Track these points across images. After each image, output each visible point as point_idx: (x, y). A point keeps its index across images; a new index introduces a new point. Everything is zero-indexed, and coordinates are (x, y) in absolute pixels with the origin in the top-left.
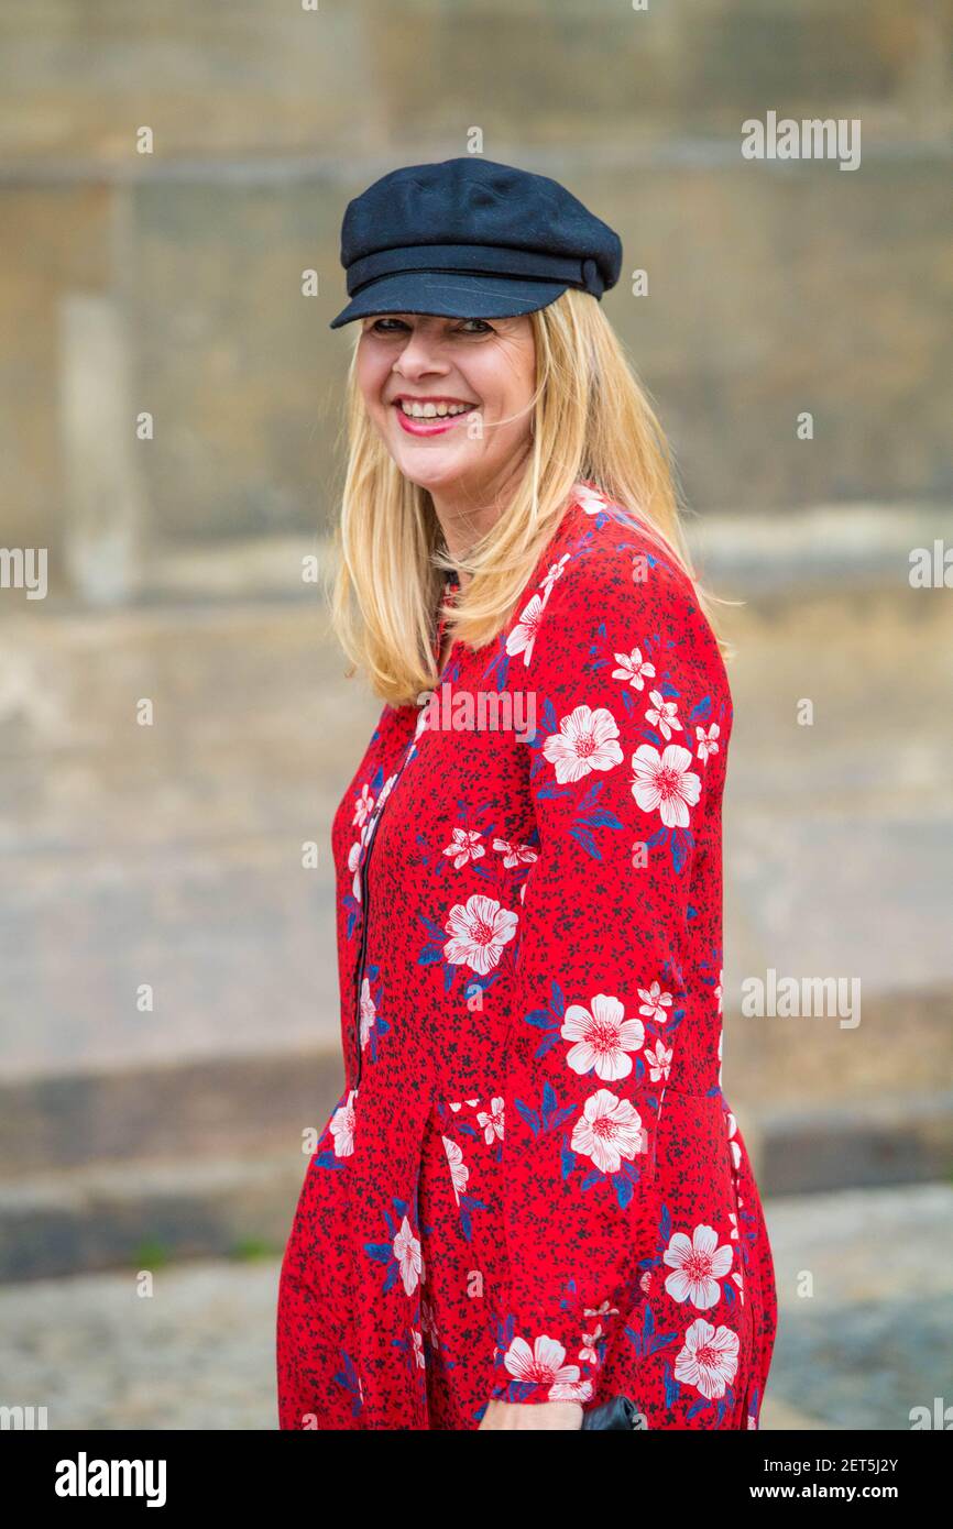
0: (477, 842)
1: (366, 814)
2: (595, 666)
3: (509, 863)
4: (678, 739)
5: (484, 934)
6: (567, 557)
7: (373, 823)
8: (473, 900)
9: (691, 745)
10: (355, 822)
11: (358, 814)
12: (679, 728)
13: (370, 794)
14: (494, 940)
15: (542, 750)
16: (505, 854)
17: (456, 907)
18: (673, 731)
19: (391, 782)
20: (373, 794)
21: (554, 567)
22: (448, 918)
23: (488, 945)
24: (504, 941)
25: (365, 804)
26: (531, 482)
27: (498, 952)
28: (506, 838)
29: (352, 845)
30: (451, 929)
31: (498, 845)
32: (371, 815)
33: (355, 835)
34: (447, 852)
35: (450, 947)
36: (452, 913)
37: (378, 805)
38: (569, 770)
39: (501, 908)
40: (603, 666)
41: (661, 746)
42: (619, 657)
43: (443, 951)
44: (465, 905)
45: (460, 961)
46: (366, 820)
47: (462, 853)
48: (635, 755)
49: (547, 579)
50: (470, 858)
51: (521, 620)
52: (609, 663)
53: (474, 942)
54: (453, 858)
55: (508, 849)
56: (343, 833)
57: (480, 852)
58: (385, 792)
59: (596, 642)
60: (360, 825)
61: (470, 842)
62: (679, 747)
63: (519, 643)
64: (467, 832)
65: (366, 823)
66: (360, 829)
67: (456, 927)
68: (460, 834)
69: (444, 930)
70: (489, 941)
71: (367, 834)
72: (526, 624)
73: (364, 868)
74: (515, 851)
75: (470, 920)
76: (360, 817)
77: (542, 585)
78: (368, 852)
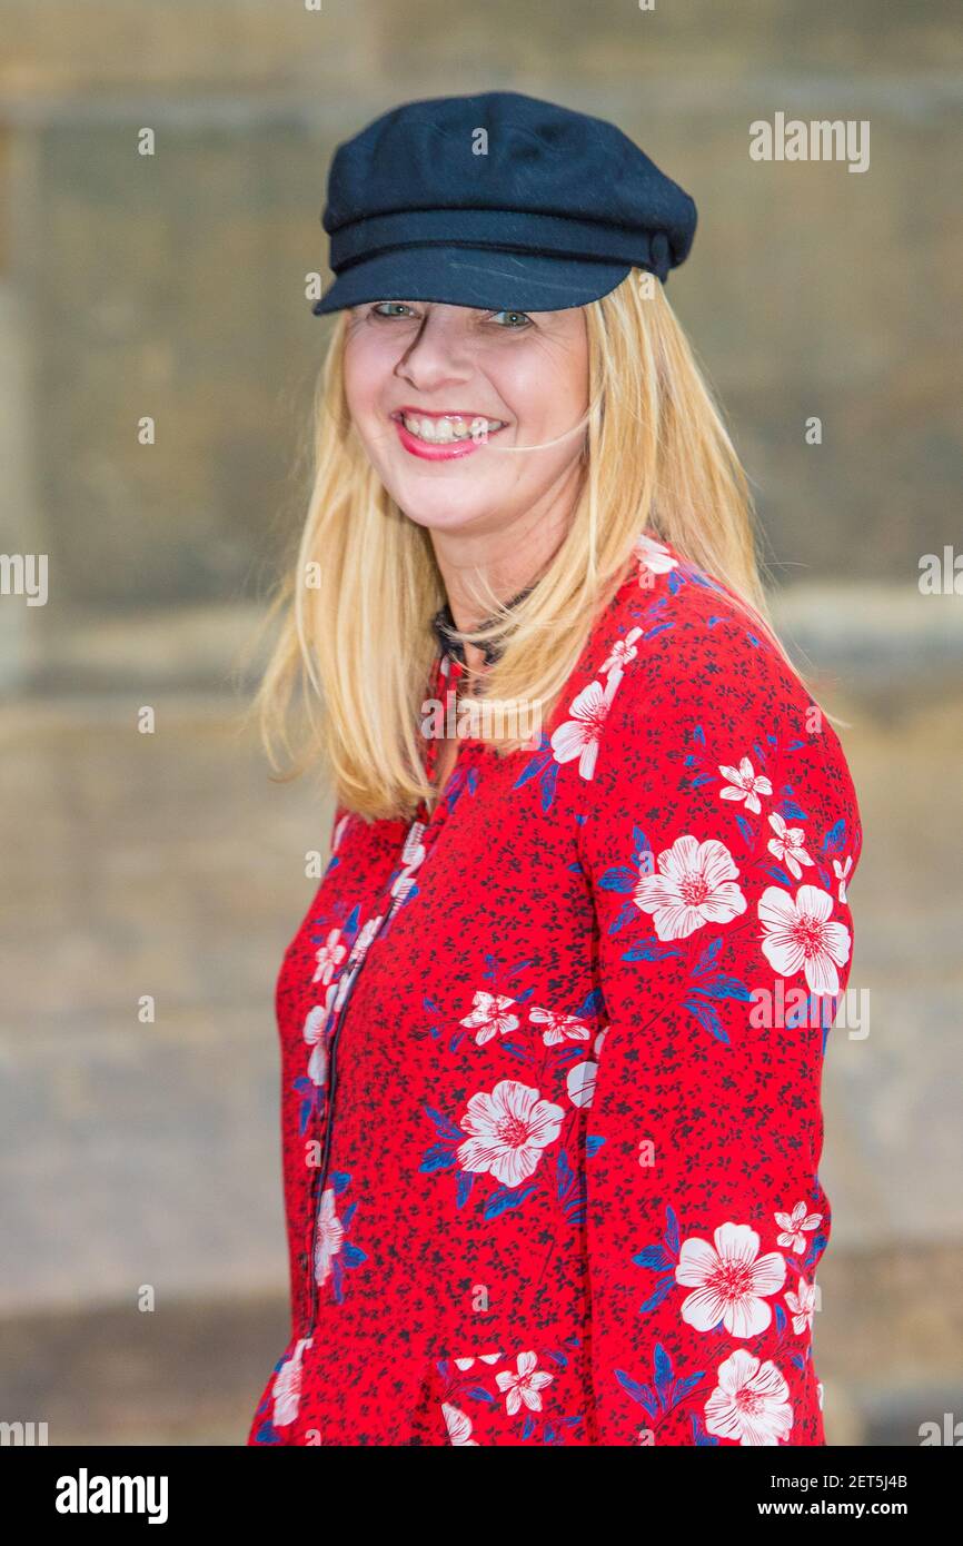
0: (509, 1010)
1: (332, 968)
2: (695, 783)
3: (550, 1039)
4: (811, 876)
5: (517, 1133)
6: (637, 633)
7: (346, 981)
8: (502, 1087)
9: (828, 885)
10: (316, 978)
11: (321, 968)
12: (809, 862)
13: (341, 942)
14: (531, 1141)
15: (633, 895)
16: (545, 1027)
17: (478, 1096)
18: (802, 867)
19: (372, 926)
20: (347, 943)
21: (619, 645)
22: (466, 1111)
23: (521, 1148)
24: (544, 1143)
25: (329, 955)
26: (587, 529)
27: (535, 1156)
28: (548, 1005)
29: (310, 1009)
30: (469, 1125)
31: (536, 1016)
32: (342, 968)
33: (318, 994)
34: (467, 1022)
35: (467, 1148)
36: (471, 1104)
37: (354, 956)
38: (674, 924)
39: (541, 1098)
40: (705, 782)
41: (792, 888)
42: (725, 771)
43: (456, 1156)
44: (490, 1092)
45: (482, 1168)
46: (334, 975)
47: (487, 1025)
48: (761, 902)
49: (611, 661)
50: (498, 1032)
51: (572, 713)
52: (713, 779)
53: (501, 1142)
54: (474, 1031)
55: (550, 1020)
56: (295, 992)
57: (512, 1023)
58: (365, 940)
59: (692, 752)
60: (326, 982)
61: (499, 1012)
62: (814, 888)
63: (575, 747)
64: (495, 997)
65: (335, 980)
66: (326, 987)
67: (476, 1123)
68: (483, 1000)
69: (459, 1126)
70: (523, 1142)
71: (338, 995)
72: (582, 721)
73: (332, 1042)
74: (559, 1023)
75: (498, 1113)
76: (323, 972)
77: (603, 669)
78: (338, 1021)
